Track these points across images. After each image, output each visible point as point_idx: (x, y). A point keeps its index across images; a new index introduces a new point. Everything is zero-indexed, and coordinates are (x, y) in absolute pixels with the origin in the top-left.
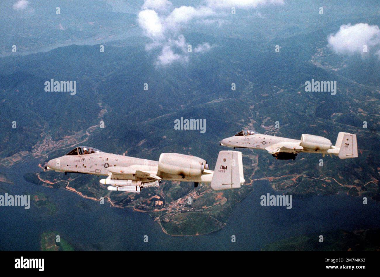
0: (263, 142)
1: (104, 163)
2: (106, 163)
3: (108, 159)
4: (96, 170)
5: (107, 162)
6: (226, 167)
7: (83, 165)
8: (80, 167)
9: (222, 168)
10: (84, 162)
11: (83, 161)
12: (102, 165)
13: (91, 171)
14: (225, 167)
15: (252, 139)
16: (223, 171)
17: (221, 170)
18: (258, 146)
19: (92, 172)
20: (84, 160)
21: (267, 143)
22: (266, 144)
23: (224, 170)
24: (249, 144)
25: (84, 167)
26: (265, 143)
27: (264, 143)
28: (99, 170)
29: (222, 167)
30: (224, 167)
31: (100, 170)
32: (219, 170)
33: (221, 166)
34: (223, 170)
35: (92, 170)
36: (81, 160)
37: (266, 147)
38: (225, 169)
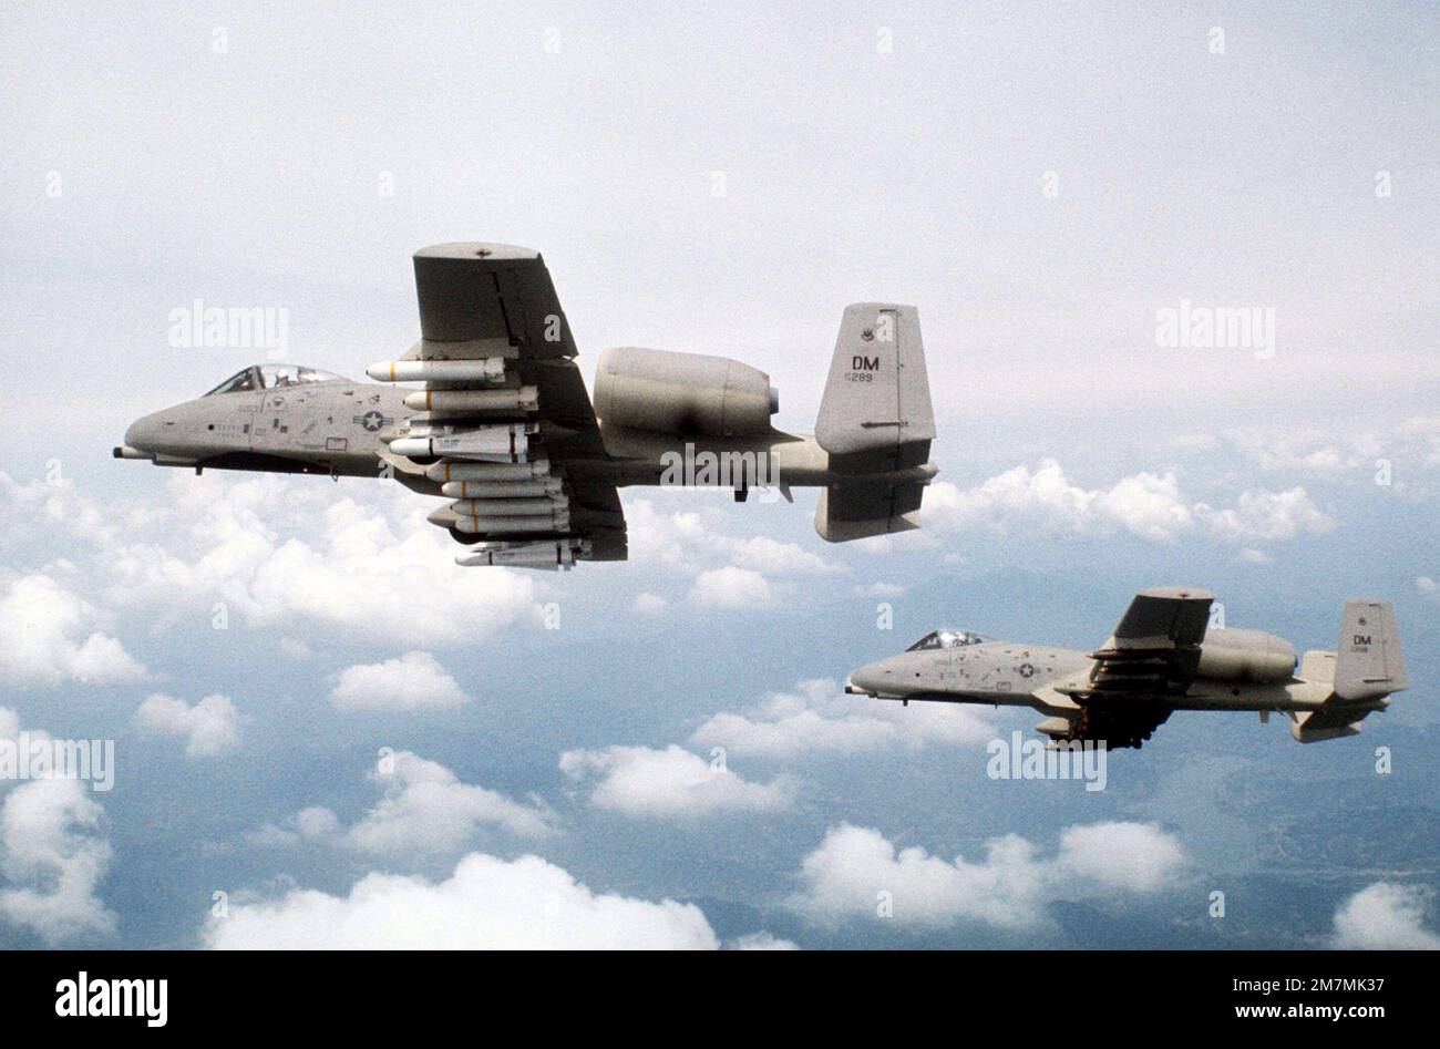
0: (1024, 666)
1: (365, 413)
2: (368, 411)
3: (378, 396)
4: (328, 439)
5: (376, 408)
6: (877, 361)
7: (276, 422)
8: (261, 432)
9: (857, 365)
10: (278, 411)
11: (276, 408)
12: (355, 419)
13: (306, 446)
14: (871, 362)
15: (977, 657)
16: (862, 377)
17: (856, 371)
18: (1004, 684)
19: (312, 447)
20: (278, 404)
21: (1039, 671)
22: (1034, 675)
23: (868, 371)
24: (967, 676)
25: (278, 430)
26: (1032, 673)
27: (1027, 671)
28: (339, 439)
29: (858, 361)
30: (866, 359)
31: (346, 440)
32: (846, 375)
33: (855, 358)
34: (862, 370)
35: (312, 443)
36: (269, 404)
37: (1036, 686)
38: (871, 368)
